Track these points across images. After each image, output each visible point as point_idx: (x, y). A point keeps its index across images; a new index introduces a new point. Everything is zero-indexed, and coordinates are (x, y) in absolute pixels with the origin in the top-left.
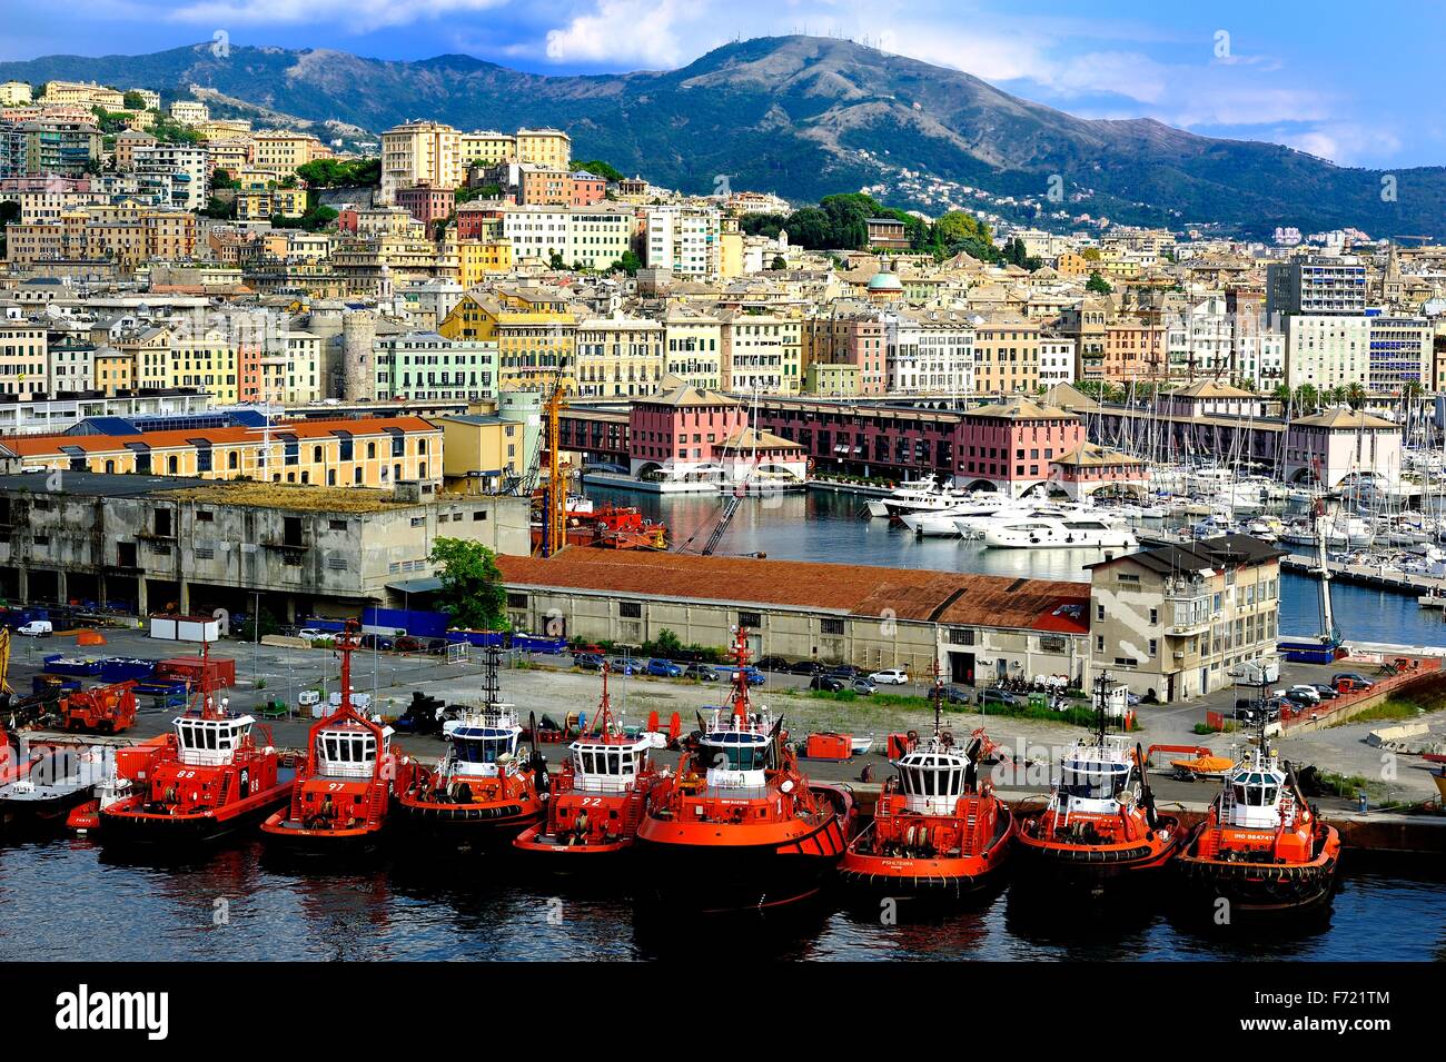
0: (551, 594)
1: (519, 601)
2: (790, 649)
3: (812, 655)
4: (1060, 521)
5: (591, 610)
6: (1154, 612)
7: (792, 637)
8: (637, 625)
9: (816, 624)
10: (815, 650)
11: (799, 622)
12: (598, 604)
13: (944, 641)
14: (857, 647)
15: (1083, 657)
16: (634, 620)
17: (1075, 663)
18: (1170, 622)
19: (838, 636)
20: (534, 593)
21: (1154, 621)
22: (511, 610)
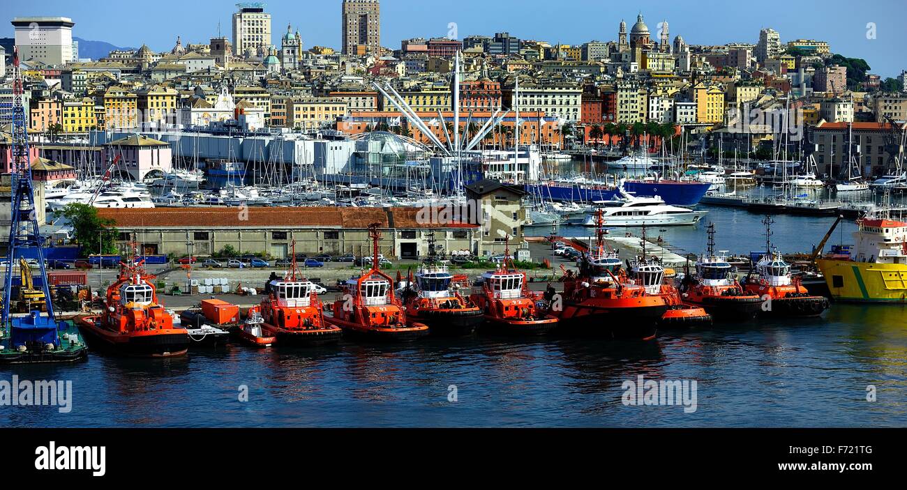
0: (147, 231)
1: (124, 236)
2: (306, 249)
3: (319, 251)
4: (120, 197)
5: (175, 238)
6: (515, 214)
7: (306, 243)
8: (207, 244)
9: (321, 235)
10: (321, 249)
11: (311, 235)
12: (178, 235)
13: (399, 237)
14: (347, 245)
15: (477, 240)
16: (205, 241)
17: (473, 243)
18: (524, 218)
19: (335, 240)
20: (135, 231)
21: (515, 218)
22: (119, 242)
